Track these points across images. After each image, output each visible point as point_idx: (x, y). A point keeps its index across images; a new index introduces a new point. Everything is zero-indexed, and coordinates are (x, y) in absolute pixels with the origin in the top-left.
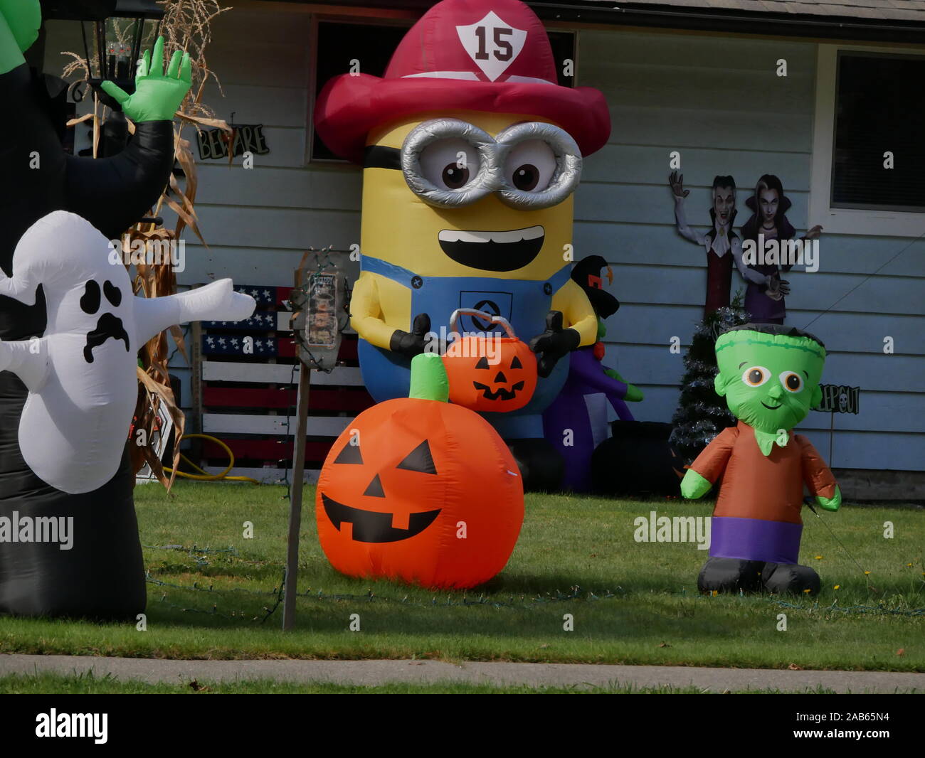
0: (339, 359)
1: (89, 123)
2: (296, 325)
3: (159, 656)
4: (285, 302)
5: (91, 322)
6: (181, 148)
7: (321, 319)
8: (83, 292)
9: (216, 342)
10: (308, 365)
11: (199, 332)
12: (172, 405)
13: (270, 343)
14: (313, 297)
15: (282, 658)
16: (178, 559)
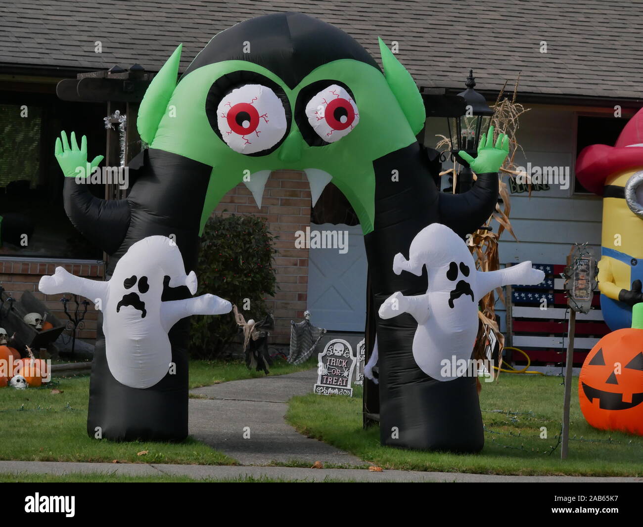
0: (592, 306)
1: (451, 174)
2: (567, 288)
3: (492, 473)
4: (561, 274)
5: (453, 286)
6: (503, 187)
7: (581, 284)
8: (448, 269)
9: (519, 295)
10: (574, 310)
11: (510, 291)
12: (497, 331)
13: (550, 296)
14: (577, 271)
15: (561, 476)
16: (501, 418)
